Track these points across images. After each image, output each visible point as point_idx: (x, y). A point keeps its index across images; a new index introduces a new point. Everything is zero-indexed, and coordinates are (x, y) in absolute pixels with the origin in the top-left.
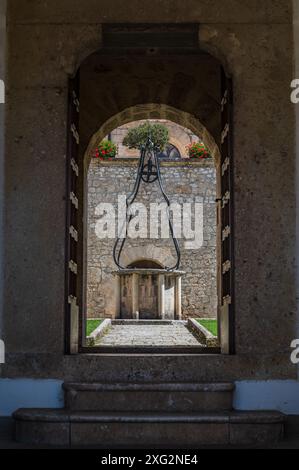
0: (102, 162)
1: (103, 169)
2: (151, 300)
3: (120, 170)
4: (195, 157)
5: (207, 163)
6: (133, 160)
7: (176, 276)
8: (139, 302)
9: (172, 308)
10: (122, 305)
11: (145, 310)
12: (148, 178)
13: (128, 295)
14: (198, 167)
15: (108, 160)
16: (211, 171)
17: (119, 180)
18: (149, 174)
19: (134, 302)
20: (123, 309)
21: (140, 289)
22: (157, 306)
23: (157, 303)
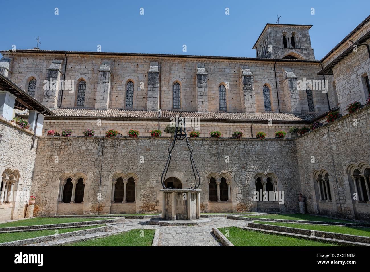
0: (156, 138)
1: (156, 141)
2: (183, 208)
3: (163, 141)
4: (192, 136)
5: (197, 139)
6: (168, 137)
7: (197, 193)
8: (176, 209)
9: (195, 212)
10: (166, 210)
11: (180, 214)
12: (180, 138)
13: (170, 204)
14: (193, 140)
15: (158, 137)
16: (198, 142)
17: (162, 145)
18: (181, 135)
19: (173, 209)
20: (166, 213)
21: (177, 202)
22: (187, 211)
23: (187, 210)
